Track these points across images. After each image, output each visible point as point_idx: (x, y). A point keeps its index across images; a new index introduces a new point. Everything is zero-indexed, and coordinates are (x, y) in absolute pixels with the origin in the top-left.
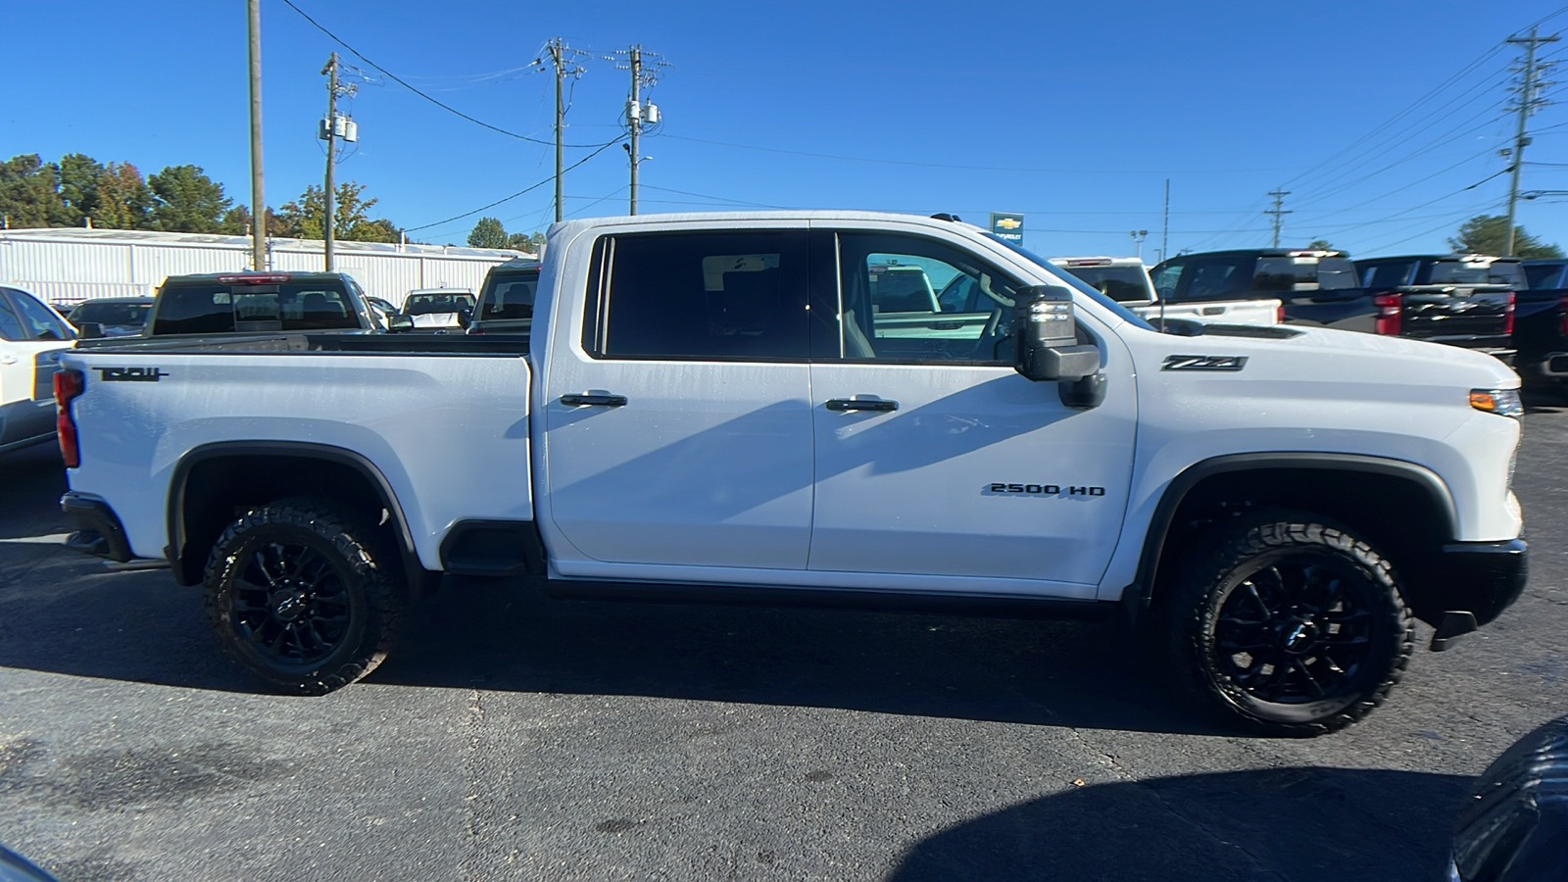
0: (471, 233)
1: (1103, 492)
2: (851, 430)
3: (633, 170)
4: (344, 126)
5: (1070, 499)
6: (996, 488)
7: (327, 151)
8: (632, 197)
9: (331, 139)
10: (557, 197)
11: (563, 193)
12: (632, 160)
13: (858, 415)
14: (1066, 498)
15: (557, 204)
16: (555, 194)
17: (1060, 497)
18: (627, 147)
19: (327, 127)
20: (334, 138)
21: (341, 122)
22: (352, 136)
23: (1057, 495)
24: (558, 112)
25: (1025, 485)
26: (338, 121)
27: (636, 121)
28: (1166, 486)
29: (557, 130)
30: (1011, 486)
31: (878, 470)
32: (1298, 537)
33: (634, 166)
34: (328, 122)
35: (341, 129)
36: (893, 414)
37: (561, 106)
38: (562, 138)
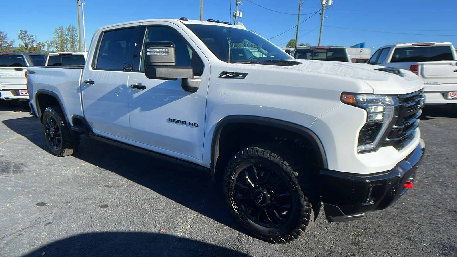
0: (287, 44)
1: (198, 126)
2: (136, 95)
3: (322, 21)
4: (239, 13)
5: (189, 127)
6: (170, 120)
7: (234, 21)
8: (321, 30)
9: (235, 17)
10: (297, 31)
11: (299, 30)
12: (322, 18)
13: (137, 90)
14: (188, 126)
15: (297, 33)
16: (297, 30)
17: (187, 126)
18: (320, 14)
19: (235, 14)
20: (236, 17)
21: (238, 12)
22: (241, 16)
23: (186, 125)
24: (300, 4)
25: (177, 120)
26: (237, 12)
27: (324, 5)
28: (215, 126)
29: (299, 10)
30: (174, 120)
31: (143, 110)
32: (261, 154)
33: (322, 20)
34: (235, 12)
35: (238, 14)
36: (145, 90)
37: (301, 3)
38: (300, 12)
